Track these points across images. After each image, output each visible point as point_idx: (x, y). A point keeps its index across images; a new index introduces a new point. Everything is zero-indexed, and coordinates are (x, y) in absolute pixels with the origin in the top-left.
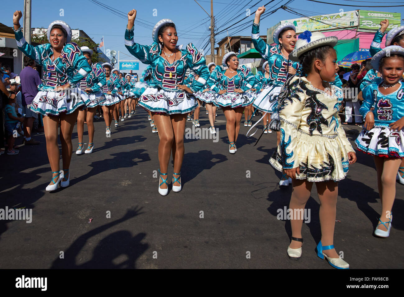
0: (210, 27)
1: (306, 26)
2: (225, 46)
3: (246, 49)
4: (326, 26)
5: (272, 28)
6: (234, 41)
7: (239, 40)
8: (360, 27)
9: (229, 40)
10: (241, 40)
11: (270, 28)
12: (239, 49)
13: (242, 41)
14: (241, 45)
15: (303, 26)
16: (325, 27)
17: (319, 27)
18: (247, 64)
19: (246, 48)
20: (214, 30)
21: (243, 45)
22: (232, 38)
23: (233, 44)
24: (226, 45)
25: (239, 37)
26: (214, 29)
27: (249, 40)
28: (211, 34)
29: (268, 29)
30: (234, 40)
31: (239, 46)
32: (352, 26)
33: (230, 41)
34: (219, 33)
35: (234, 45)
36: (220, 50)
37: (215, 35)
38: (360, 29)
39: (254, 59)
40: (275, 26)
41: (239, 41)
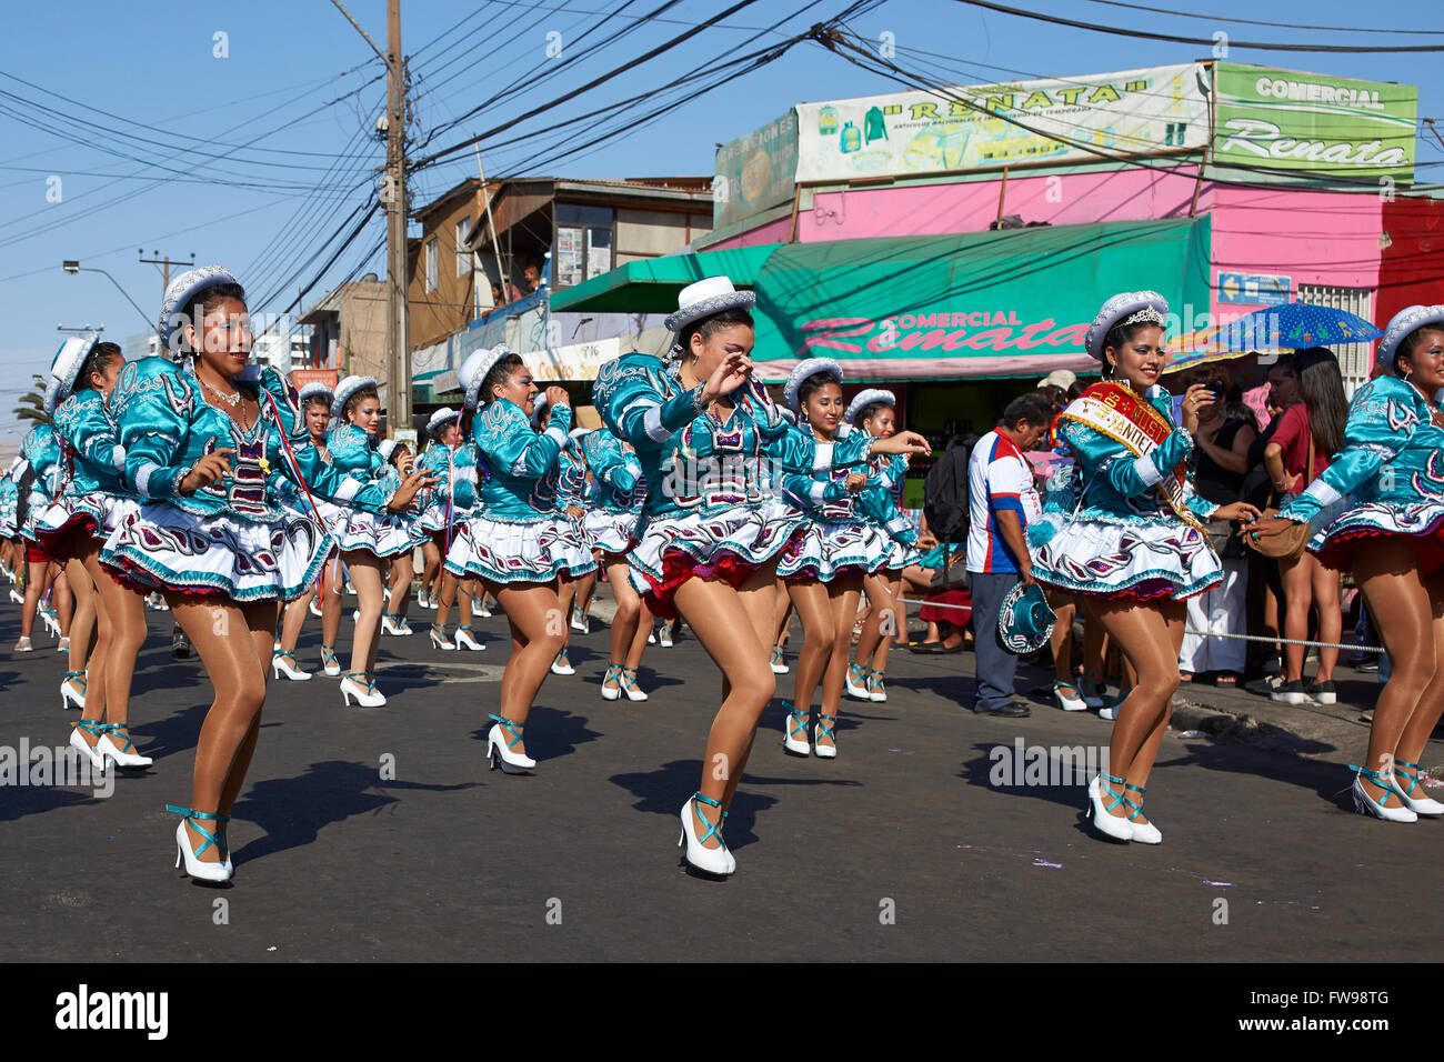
0: (383, 122)
1: (934, 141)
2: (462, 234)
3: (585, 257)
4: (1041, 141)
5: (746, 143)
6: (517, 208)
7: (546, 199)
8: (1217, 158)
9: (485, 198)
10: (557, 201)
11: (736, 144)
12: (548, 255)
13: (559, 206)
14: (562, 231)
15: (917, 138)
16: (1034, 150)
17: (1004, 146)
18: (595, 344)
19: (585, 250)
20: (404, 138)
21: (572, 231)
22: (507, 188)
23: (512, 222)
24: (466, 231)
25: (545, 186)
26: (404, 134)
27: (603, 205)
28: (390, 165)
29: (720, 146)
30: (514, 199)
31: (548, 238)
32: (1175, 146)
33: (494, 205)
34: (438, 160)
35: (513, 227)
36: (429, 258)
37: (409, 169)
38: (1217, 164)
39: (636, 315)
40: (763, 131)
41: (549, 204)
